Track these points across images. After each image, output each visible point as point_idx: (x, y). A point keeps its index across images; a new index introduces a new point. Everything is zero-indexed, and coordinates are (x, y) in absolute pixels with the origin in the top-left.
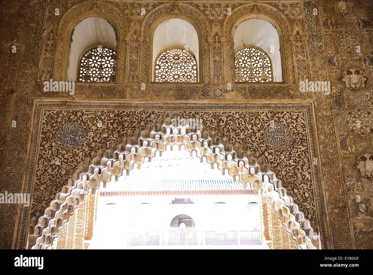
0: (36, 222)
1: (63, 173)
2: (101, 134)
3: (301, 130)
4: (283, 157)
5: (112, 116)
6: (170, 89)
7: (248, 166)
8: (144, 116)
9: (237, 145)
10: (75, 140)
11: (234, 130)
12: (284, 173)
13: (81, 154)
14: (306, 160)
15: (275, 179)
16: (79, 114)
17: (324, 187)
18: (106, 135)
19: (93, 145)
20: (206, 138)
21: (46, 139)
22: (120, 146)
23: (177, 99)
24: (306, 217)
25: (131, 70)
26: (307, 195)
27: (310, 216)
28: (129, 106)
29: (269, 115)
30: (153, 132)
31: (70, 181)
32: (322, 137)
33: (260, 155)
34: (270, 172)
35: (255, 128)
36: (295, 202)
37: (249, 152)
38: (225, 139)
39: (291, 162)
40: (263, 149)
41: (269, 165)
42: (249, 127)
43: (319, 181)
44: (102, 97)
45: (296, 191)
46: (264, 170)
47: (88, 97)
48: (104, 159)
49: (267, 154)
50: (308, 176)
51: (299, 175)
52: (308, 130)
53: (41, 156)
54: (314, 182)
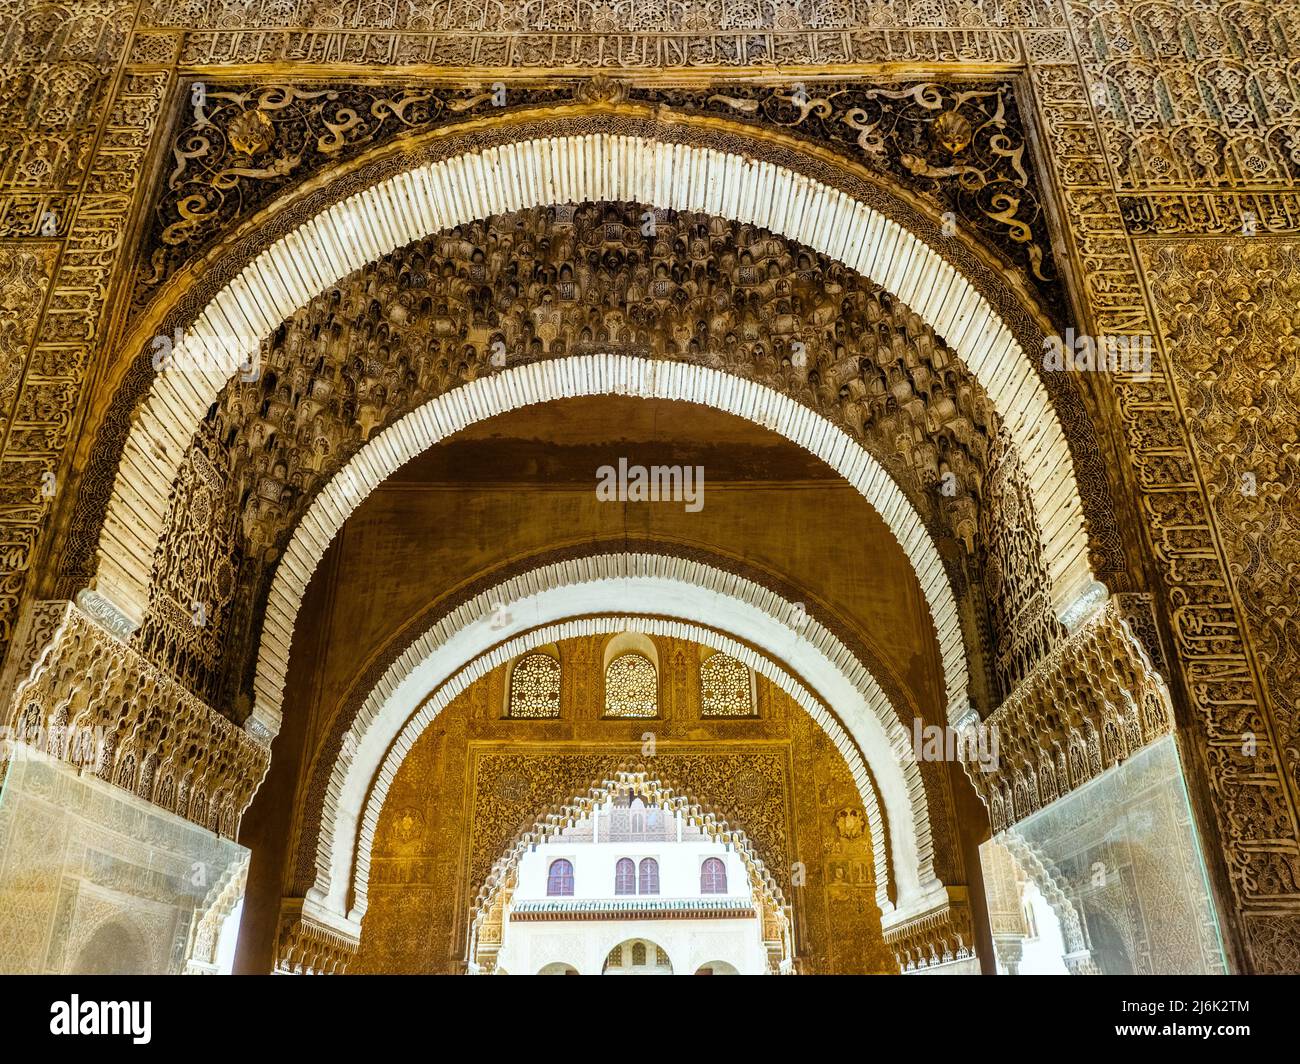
0: (477, 893)
1: (504, 834)
2: (545, 784)
3: (776, 778)
4: (754, 813)
5: (557, 761)
6: (624, 727)
7: (715, 823)
8: (595, 761)
9: (703, 797)
10: (515, 794)
11: (699, 779)
12: (755, 832)
13: (522, 811)
14: (780, 816)
15: (745, 840)
16: (519, 760)
17: (799, 849)
18: (550, 787)
19: (536, 799)
20: (667, 788)
21: (482, 793)
22: (567, 799)
23: (634, 740)
24: (778, 885)
25: (578, 703)
26: (780, 859)
27: (782, 884)
28: (576, 749)
29: (741, 759)
30: (605, 782)
31: (511, 844)
32: (799, 787)
33: (729, 810)
34: (740, 831)
35: (724, 776)
36: (766, 867)
37: (716, 806)
38: (689, 789)
39: (764, 819)
40: (732, 802)
41: (738, 823)
42: (717, 775)
43: (794, 841)
44: (545, 739)
45: (768, 854)
46: (733, 828)
47: (530, 739)
48: (550, 816)
49: (736, 809)
50: (782, 835)
51: (772, 835)
52: (784, 778)
53: (479, 814)
54: (788, 843)
